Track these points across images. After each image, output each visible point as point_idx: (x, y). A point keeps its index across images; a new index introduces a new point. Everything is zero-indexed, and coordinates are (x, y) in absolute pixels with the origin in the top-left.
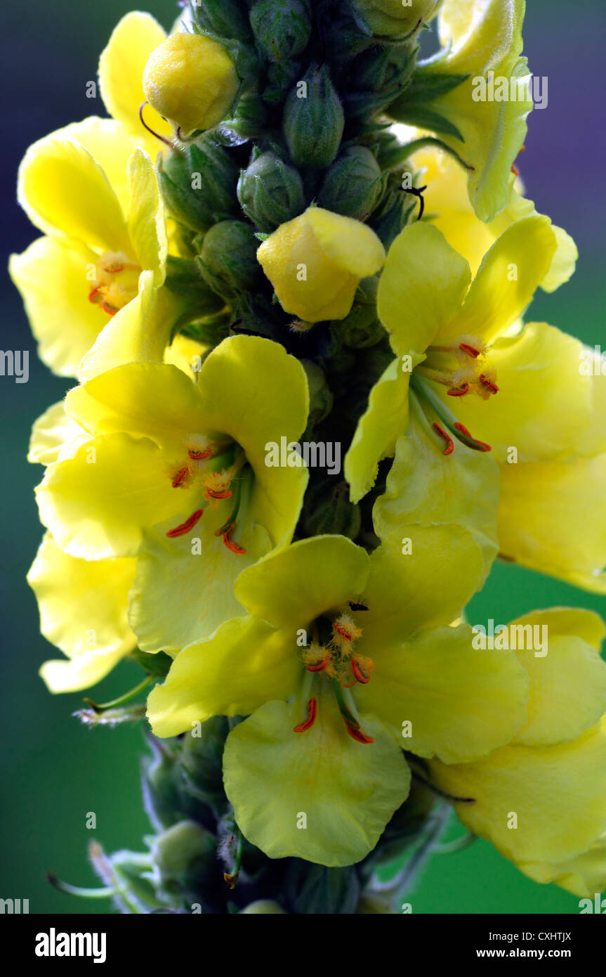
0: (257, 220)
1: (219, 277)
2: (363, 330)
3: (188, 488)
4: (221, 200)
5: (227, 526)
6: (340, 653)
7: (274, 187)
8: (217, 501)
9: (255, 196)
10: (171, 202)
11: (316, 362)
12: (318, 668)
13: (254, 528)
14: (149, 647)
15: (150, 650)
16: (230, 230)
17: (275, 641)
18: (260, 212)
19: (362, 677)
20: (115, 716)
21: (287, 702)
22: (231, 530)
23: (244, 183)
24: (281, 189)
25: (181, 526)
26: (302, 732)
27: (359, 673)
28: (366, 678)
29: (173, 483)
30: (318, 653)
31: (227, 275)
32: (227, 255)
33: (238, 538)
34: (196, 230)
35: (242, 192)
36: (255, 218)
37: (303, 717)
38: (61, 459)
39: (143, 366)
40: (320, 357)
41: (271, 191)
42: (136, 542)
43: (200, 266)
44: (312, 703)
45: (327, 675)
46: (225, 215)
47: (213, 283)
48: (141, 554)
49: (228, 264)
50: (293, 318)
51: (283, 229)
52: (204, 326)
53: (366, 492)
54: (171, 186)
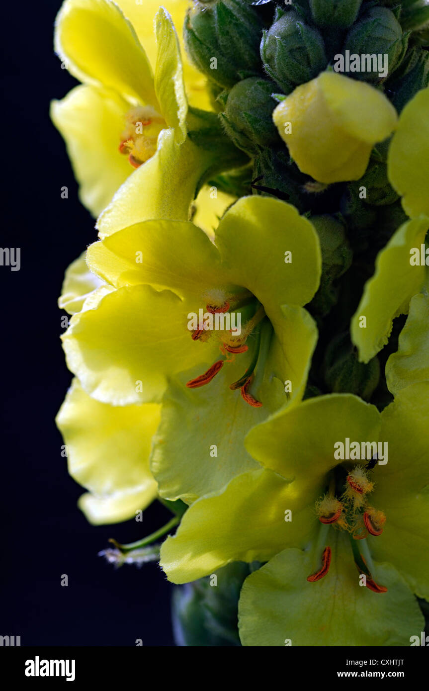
0: (279, 79)
1: (242, 133)
2: (381, 189)
3: (206, 341)
4: (246, 57)
5: (244, 379)
6: (352, 506)
7: (294, 48)
8: (233, 355)
9: (276, 55)
10: (197, 58)
11: (337, 218)
12: (330, 519)
13: (273, 380)
14: (169, 495)
15: (169, 497)
16: (253, 88)
17: (291, 492)
18: (282, 72)
19: (373, 530)
20: (141, 556)
21: (303, 550)
22: (249, 383)
23: (267, 42)
24: (301, 49)
25: (200, 377)
26: (314, 581)
27: (370, 526)
28: (378, 530)
29: (193, 336)
30: (330, 505)
31: (251, 132)
32: (249, 113)
33: (255, 390)
34: (222, 86)
35: (265, 51)
36: (275, 77)
37: (317, 566)
38: (86, 308)
39: (161, 224)
40: (340, 214)
41: (291, 51)
42: (161, 388)
43: (223, 122)
44: (326, 553)
45: (338, 526)
46: (250, 73)
47: (236, 140)
48: (165, 401)
49: (250, 122)
50: (308, 178)
51: (299, 92)
52: (232, 178)
53: (379, 350)
54: (198, 43)
